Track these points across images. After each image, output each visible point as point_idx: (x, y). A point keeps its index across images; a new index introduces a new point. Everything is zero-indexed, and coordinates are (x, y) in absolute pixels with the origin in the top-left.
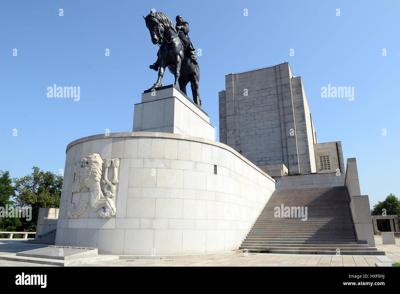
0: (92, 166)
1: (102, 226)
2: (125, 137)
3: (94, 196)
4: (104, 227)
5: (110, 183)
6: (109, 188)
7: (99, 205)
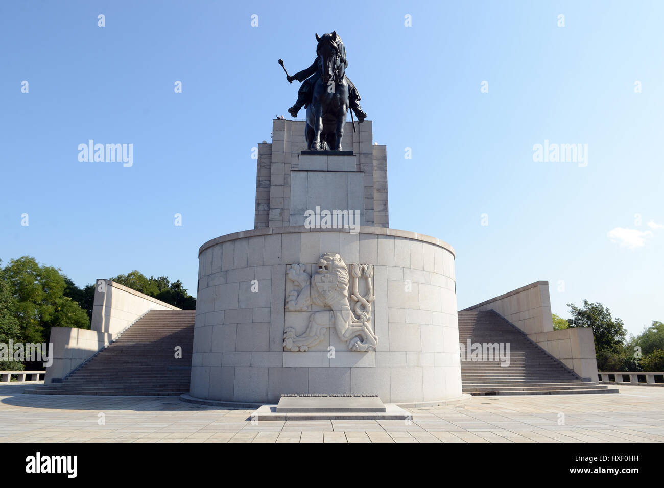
0: (338, 273)
1: (356, 363)
2: (377, 235)
3: (343, 318)
4: (360, 364)
5: (364, 300)
6: (363, 307)
7: (353, 333)
